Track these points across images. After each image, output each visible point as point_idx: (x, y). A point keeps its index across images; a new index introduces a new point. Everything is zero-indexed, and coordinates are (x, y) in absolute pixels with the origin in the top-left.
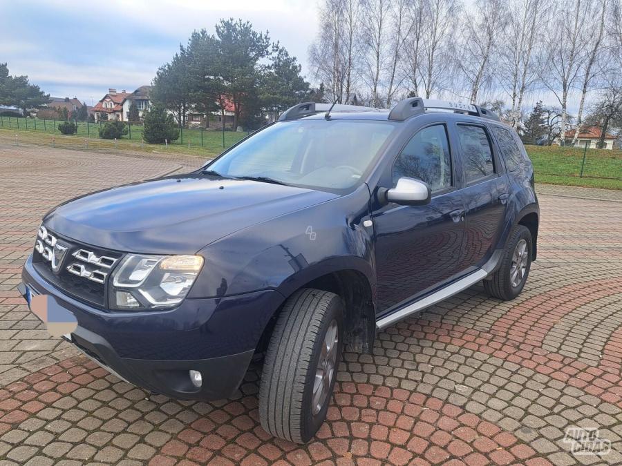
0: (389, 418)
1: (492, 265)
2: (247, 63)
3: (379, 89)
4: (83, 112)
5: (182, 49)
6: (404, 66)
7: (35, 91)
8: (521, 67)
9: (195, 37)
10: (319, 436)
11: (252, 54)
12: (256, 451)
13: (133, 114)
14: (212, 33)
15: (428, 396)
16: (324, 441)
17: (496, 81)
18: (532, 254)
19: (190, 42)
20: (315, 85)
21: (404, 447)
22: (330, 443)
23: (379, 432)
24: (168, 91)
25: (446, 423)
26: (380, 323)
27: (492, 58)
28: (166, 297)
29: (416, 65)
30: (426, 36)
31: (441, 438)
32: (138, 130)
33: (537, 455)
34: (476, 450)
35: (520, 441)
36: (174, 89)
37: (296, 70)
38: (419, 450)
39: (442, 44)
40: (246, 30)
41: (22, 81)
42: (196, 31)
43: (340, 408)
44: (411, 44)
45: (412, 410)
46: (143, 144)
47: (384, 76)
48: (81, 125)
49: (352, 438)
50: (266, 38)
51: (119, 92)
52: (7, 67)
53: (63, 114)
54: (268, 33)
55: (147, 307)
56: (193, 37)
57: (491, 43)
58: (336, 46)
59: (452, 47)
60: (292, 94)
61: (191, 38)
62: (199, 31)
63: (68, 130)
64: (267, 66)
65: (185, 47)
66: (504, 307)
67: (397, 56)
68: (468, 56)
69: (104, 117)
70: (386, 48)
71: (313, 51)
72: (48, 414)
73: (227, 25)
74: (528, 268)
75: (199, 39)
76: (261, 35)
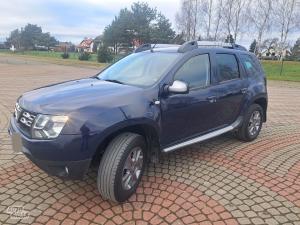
0: (165, 194)
1: (236, 124)
2: (145, 23)
3: (211, 33)
4: (73, 49)
6: (223, 22)
7: (53, 39)
8: (286, 20)
9: (122, 12)
10: (130, 200)
11: (148, 19)
12: (99, 205)
13: (95, 49)
14: (129, 9)
15: (188, 186)
16: (131, 203)
17: (273, 27)
18: (264, 118)
20: (178, 32)
21: (167, 208)
22: (134, 204)
23: (159, 201)
25: (192, 199)
26: (166, 150)
27: (270, 16)
28: (55, 134)
29: (230, 21)
30: (235, 6)
31: (187, 206)
32: (95, 56)
33: (233, 217)
34: (202, 213)
35: (226, 211)
37: (169, 25)
38: (174, 210)
39: (244, 9)
40: (145, 7)
41: (47, 35)
43: (144, 188)
44: (227, 11)
45: (178, 192)
46: (96, 63)
47: (213, 26)
48: (71, 54)
49: (145, 202)
50: (155, 10)
51: (89, 38)
52: (41, 28)
53: (64, 49)
54: (156, 8)
55: (46, 138)
57: (270, 8)
58: (189, 12)
59: (249, 11)
60: (166, 37)
62: (124, 8)
63: (66, 57)
64: (155, 24)
66: (245, 145)
67: (220, 17)
68: (257, 15)
69: (82, 50)
70: (214, 13)
71: (177, 16)
72: (19, 181)
73: (137, 5)
74: (260, 126)
75: (123, 13)
76: (153, 9)
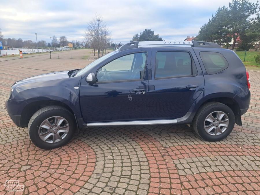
2: (242, 18)
5: (212, 17)
11: (247, 14)
19: (217, 13)
24: (203, 35)
36: (206, 34)
40: (245, 3)
41: (157, 37)
42: (220, 8)
50: (256, 4)
51: (191, 37)
52: (154, 32)
54: (258, 2)
56: (218, 10)
61: (217, 11)
62: (221, 7)
64: (254, 18)
65: (214, 15)
75: (221, 11)
76: (254, 4)
